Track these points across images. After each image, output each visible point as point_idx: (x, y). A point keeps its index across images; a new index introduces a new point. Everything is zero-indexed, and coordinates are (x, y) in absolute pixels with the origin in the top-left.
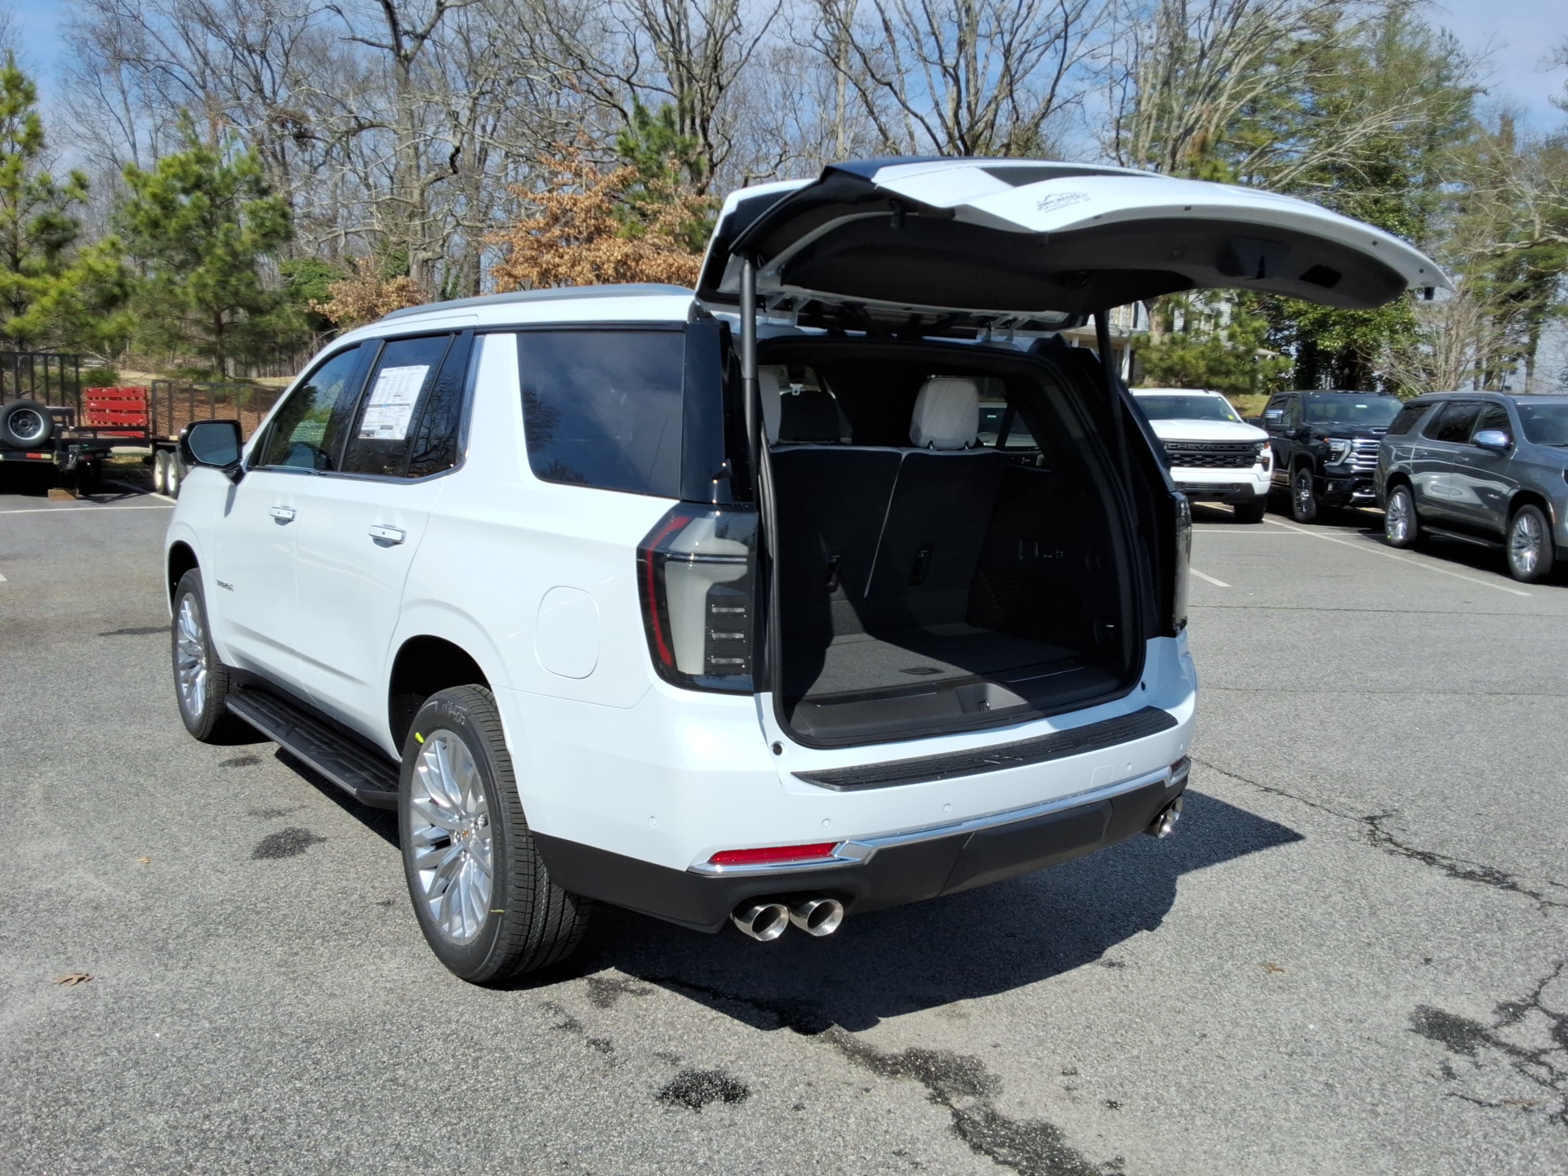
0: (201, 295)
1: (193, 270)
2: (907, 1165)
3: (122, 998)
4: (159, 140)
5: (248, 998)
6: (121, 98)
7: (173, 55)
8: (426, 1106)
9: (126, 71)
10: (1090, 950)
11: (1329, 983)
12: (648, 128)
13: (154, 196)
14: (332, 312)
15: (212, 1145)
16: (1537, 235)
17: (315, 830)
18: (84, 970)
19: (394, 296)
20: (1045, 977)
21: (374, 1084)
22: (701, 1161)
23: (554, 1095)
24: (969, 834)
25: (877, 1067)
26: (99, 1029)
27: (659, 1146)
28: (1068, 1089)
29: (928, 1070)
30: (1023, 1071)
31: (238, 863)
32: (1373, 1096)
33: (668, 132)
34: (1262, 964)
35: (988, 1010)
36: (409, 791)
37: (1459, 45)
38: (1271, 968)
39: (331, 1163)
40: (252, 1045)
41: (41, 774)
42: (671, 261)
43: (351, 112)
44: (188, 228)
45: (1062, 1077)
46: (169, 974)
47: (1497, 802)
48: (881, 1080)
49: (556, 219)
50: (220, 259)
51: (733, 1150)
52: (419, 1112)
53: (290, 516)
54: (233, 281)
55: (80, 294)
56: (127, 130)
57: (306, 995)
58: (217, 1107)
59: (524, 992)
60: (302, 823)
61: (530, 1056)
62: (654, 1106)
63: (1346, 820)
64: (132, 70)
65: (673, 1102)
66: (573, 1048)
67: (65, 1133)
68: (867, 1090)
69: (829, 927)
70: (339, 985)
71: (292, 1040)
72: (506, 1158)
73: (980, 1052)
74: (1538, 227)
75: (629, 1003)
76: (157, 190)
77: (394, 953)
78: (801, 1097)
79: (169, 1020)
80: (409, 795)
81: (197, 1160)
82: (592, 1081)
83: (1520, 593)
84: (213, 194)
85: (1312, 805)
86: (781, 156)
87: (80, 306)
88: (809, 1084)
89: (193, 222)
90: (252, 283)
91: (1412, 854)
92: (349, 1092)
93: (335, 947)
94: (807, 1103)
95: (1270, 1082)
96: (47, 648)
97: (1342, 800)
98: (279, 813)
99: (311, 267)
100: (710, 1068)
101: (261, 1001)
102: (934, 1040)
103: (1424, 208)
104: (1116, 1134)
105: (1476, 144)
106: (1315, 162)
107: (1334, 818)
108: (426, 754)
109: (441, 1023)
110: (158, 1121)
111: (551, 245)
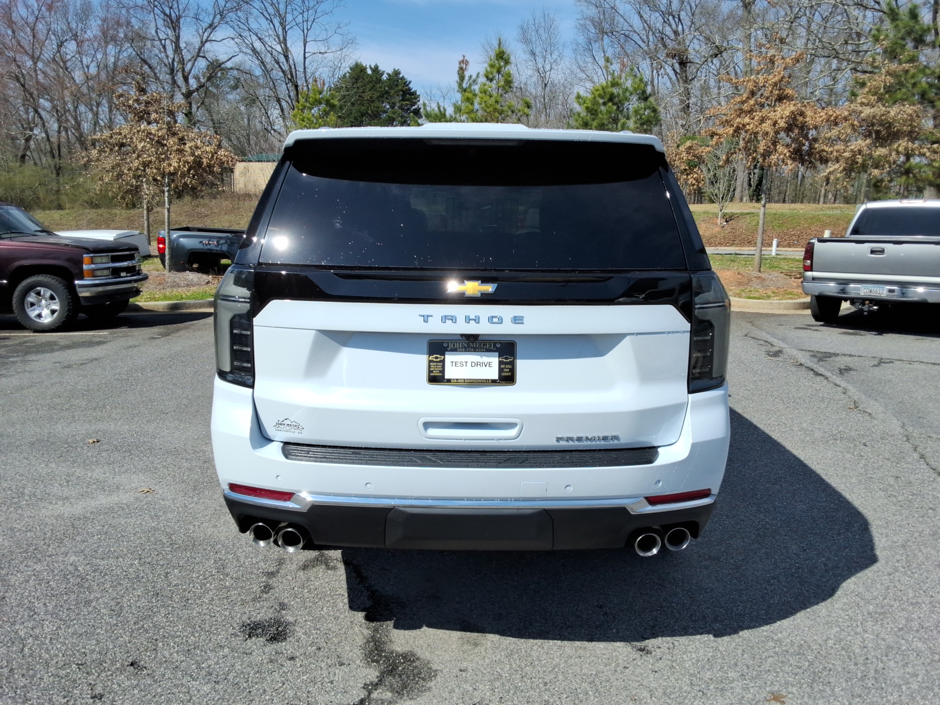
13: (588, 108)
25: (371, 654)
35: (498, 646)
38: (776, 698)
48: (360, 662)
49: (753, 93)
62: (233, 629)
65: (245, 630)
66: (254, 585)
76: (589, 105)
78: (304, 654)
84: (618, 103)
88: (319, 649)
100: (291, 619)
102: (432, 652)
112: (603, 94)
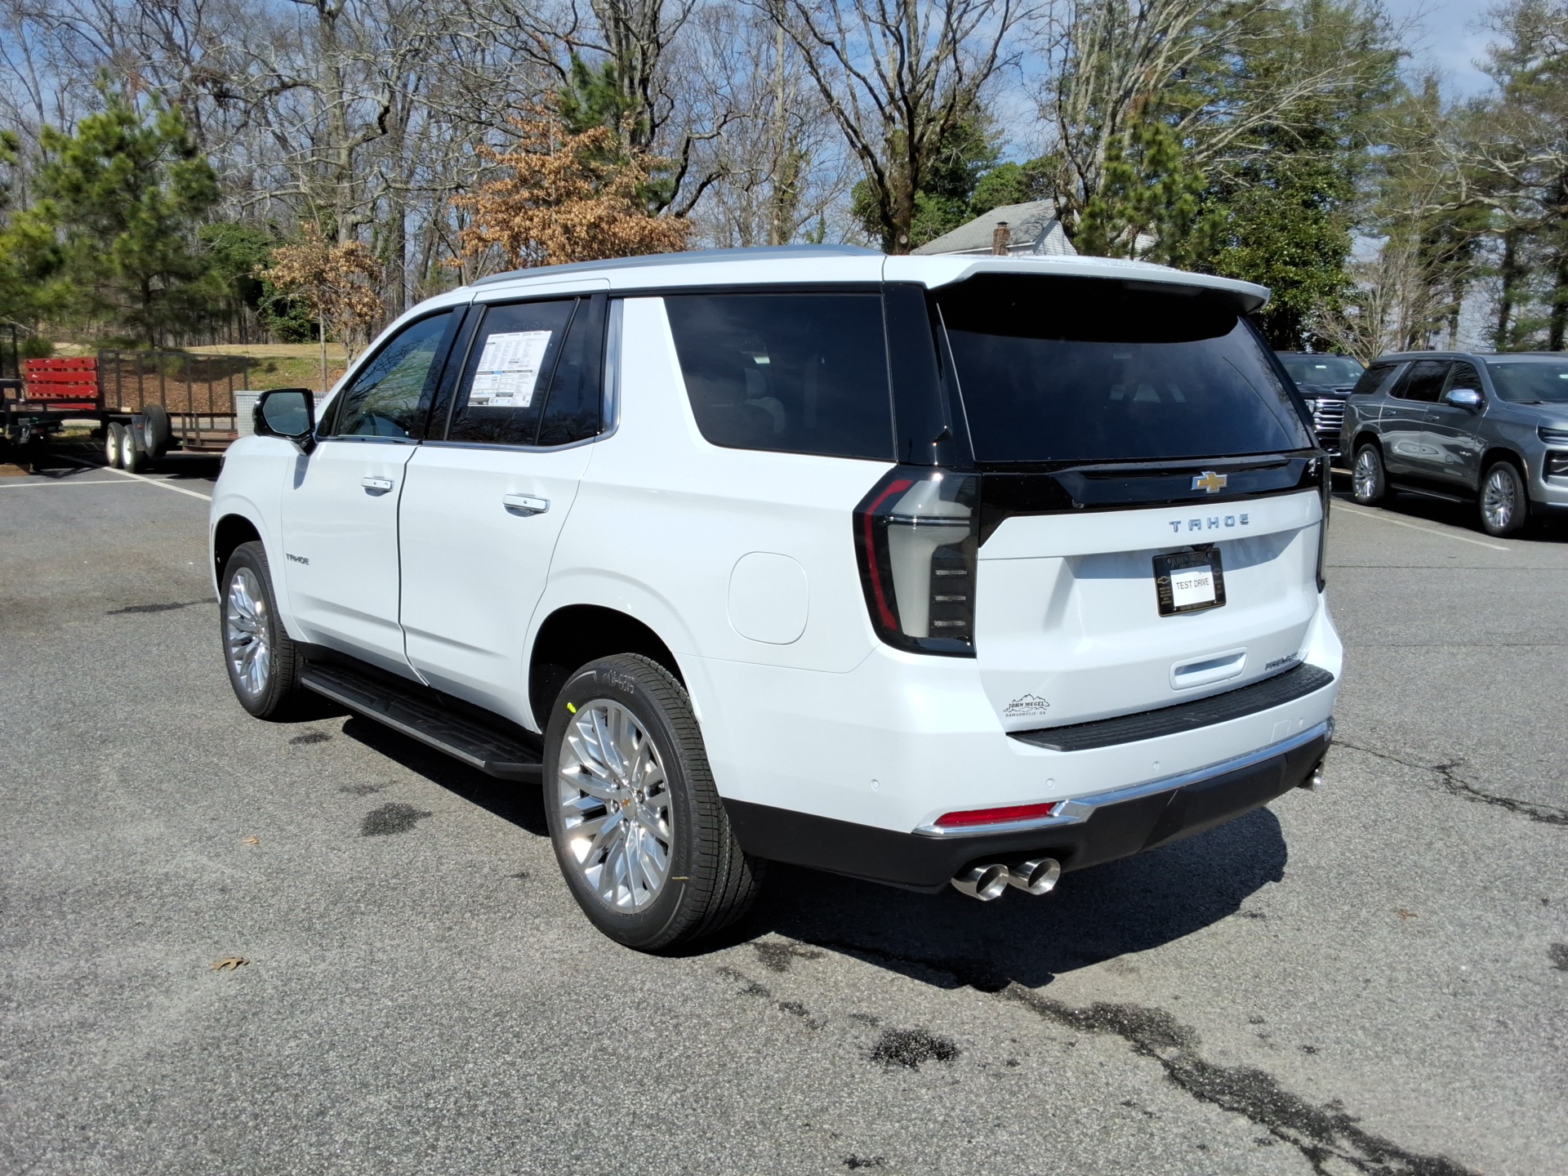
0: (127, 261)
1: (118, 235)
2: (1140, 1116)
3: (290, 980)
4: (66, 102)
5: (420, 974)
6: (24, 56)
7: (77, 10)
8: (647, 1074)
9: (28, 28)
10: (1228, 905)
11: (1463, 926)
12: (590, 87)
13: (75, 159)
14: (278, 278)
15: (445, 1123)
16: (1463, 197)
17: (417, 805)
18: (238, 954)
19: (342, 261)
20: (1196, 930)
21: (585, 1055)
22: (941, 1119)
23: (768, 1059)
24: (1172, 792)
25: (1071, 1022)
26: (279, 1013)
27: (893, 1105)
28: (1261, 1036)
29: (1121, 1023)
30: (1214, 1021)
31: (351, 840)
32: (1545, 1030)
33: (611, 92)
34: (1395, 910)
35: (1154, 964)
36: (557, 761)
37: (1383, 9)
38: (1403, 913)
39: (575, 1135)
40: (444, 1021)
41: (106, 756)
42: (643, 223)
43: (274, 71)
44: (112, 192)
45: (1251, 1026)
46: (327, 954)
47: (1554, 750)
48: (1081, 1035)
49: (524, 181)
50: (145, 223)
51: (967, 1107)
52: (642, 1080)
53: (388, 487)
54: (160, 246)
55: (15, 261)
56: (32, 89)
57: (477, 968)
58: (434, 1085)
59: (696, 958)
60: (400, 798)
61: (729, 1021)
62: (872, 1067)
63: (1419, 770)
64: (35, 27)
65: (888, 1062)
66: (768, 1012)
67: (289, 1119)
68: (1073, 1045)
69: (1046, 885)
70: (506, 958)
71: (483, 1015)
72: (747, 1123)
73: (1163, 1004)
74: (1464, 189)
75: (804, 967)
76: (78, 152)
77: (548, 923)
78: (1011, 1053)
79: (347, 1000)
80: (556, 766)
81: (437, 1140)
82: (800, 1043)
83: (1499, 548)
84: (137, 156)
85: (1382, 756)
86: (726, 116)
87: (15, 274)
88: (1014, 1041)
89: (117, 186)
90: (180, 247)
91: (1492, 801)
92: (563, 1064)
93: (487, 920)
94: (1019, 1059)
95: (1446, 1022)
96: (59, 629)
97: (1408, 750)
98: (372, 789)
99: (232, 232)
100: (910, 1027)
101: (434, 977)
102: (1115, 995)
103: (1351, 171)
104: (1325, 1078)
105: (1403, 105)
106: (1251, 125)
107: (1406, 769)
108: (578, 724)
109: (626, 992)
110: (378, 1101)
111: (518, 208)
112: (103, 136)
